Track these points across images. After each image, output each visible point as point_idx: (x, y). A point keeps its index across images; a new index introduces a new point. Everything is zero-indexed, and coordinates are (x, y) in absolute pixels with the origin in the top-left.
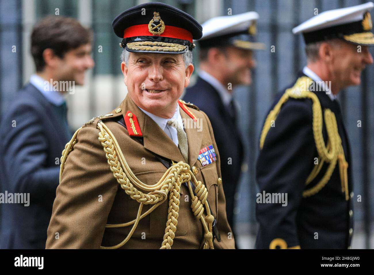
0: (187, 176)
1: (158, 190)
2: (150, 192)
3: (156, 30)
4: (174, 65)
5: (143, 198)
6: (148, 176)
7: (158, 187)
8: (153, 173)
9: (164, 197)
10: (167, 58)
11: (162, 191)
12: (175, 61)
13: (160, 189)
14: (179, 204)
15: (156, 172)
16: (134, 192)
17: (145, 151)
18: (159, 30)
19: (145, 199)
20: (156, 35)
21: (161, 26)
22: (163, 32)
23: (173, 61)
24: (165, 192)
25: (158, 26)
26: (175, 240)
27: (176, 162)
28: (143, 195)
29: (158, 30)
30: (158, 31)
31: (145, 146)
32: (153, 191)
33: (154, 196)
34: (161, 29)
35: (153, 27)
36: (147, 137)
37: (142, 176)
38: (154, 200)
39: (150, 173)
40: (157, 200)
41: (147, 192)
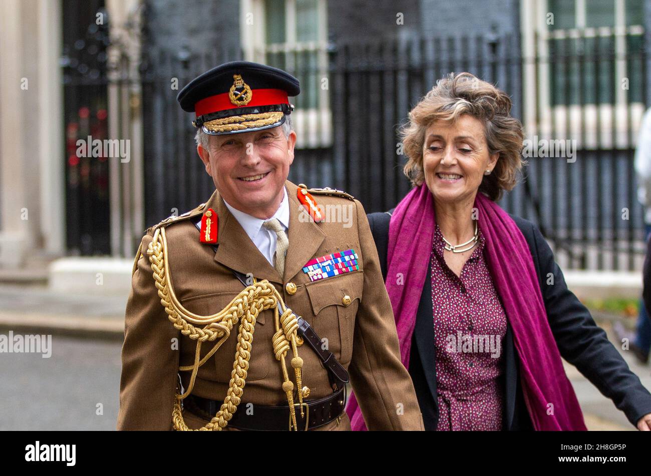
0: (271, 300)
1: (218, 322)
2: (207, 325)
3: (241, 99)
4: (271, 140)
5: (194, 333)
6: (211, 301)
7: (219, 318)
8: (220, 295)
9: (225, 333)
11: (222, 325)
13: (221, 321)
16: (182, 326)
18: (246, 99)
19: (197, 336)
20: (242, 105)
21: (246, 93)
22: (250, 99)
24: (227, 326)
25: (242, 93)
27: (259, 280)
28: (194, 329)
29: (244, 99)
30: (243, 101)
31: (216, 258)
32: (209, 323)
33: (210, 331)
34: (247, 97)
35: (236, 96)
36: (223, 244)
37: (201, 299)
38: (210, 336)
39: (214, 296)
40: (214, 336)
41: (201, 326)
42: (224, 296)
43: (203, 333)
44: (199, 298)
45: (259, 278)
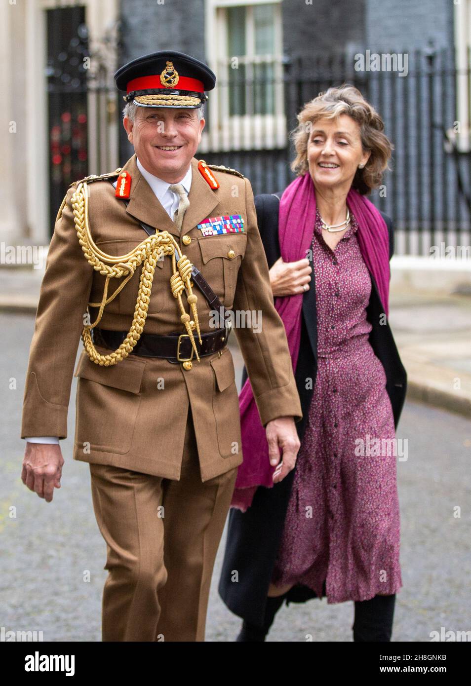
0: (170, 248)
1: (124, 263)
2: (115, 265)
3: (169, 82)
4: (188, 120)
5: (104, 270)
6: (120, 246)
7: (125, 259)
9: (130, 273)
10: (182, 113)
11: (128, 265)
12: (190, 116)
13: (127, 261)
14: (152, 280)
15: (130, 242)
16: (95, 263)
17: (126, 215)
19: (107, 272)
20: (169, 87)
21: (175, 77)
22: (177, 84)
23: (187, 116)
24: (132, 266)
25: (171, 77)
26: (148, 319)
27: (160, 231)
28: (105, 267)
30: (171, 83)
31: (128, 210)
32: (117, 263)
33: (118, 270)
34: (174, 81)
35: (166, 79)
36: (134, 199)
37: (112, 244)
38: (117, 273)
39: (123, 242)
40: (120, 273)
41: (111, 265)
42: (131, 243)
43: (111, 271)
44: (110, 243)
45: (161, 229)
